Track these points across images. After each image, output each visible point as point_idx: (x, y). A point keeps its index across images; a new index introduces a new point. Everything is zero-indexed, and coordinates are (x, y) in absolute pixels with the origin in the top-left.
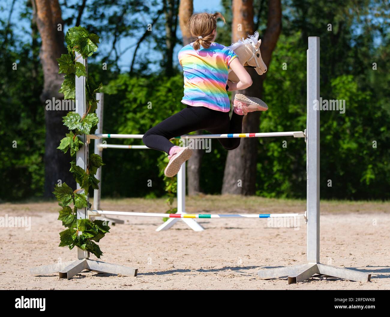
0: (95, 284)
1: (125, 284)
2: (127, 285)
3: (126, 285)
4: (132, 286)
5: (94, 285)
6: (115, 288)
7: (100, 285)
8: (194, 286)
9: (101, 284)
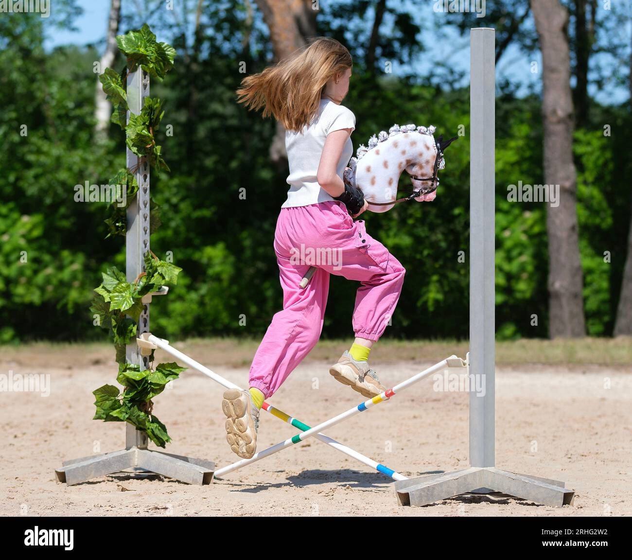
0: (101, 506)
1: (156, 506)
2: (159, 507)
3: (157, 508)
4: (168, 510)
5: (101, 508)
6: (138, 513)
7: (110, 508)
8: (280, 509)
9: (112, 506)
